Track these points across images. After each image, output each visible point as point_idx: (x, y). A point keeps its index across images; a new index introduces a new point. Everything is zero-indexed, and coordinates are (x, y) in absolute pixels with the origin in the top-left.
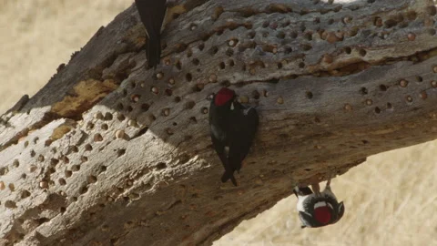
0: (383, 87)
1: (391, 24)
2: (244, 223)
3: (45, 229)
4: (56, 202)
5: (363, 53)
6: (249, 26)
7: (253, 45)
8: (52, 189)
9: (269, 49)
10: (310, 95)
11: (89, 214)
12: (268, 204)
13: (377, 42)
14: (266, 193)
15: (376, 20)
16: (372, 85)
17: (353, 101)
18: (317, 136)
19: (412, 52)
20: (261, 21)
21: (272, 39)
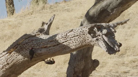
0: (50, 50)
1: (50, 42)
2: (32, 67)
3: (7, 67)
4: (8, 64)
5: (47, 45)
6: (33, 42)
7: (33, 44)
8: (7, 62)
9: (35, 45)
10: (40, 51)
11: (12, 65)
12: (35, 64)
13: (49, 44)
14: (35, 63)
15: (49, 41)
16: (48, 49)
17: (46, 51)
18: (41, 56)
19: (53, 45)
20: (34, 41)
21: (36, 44)
